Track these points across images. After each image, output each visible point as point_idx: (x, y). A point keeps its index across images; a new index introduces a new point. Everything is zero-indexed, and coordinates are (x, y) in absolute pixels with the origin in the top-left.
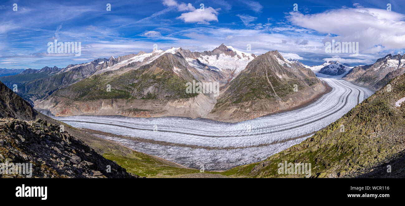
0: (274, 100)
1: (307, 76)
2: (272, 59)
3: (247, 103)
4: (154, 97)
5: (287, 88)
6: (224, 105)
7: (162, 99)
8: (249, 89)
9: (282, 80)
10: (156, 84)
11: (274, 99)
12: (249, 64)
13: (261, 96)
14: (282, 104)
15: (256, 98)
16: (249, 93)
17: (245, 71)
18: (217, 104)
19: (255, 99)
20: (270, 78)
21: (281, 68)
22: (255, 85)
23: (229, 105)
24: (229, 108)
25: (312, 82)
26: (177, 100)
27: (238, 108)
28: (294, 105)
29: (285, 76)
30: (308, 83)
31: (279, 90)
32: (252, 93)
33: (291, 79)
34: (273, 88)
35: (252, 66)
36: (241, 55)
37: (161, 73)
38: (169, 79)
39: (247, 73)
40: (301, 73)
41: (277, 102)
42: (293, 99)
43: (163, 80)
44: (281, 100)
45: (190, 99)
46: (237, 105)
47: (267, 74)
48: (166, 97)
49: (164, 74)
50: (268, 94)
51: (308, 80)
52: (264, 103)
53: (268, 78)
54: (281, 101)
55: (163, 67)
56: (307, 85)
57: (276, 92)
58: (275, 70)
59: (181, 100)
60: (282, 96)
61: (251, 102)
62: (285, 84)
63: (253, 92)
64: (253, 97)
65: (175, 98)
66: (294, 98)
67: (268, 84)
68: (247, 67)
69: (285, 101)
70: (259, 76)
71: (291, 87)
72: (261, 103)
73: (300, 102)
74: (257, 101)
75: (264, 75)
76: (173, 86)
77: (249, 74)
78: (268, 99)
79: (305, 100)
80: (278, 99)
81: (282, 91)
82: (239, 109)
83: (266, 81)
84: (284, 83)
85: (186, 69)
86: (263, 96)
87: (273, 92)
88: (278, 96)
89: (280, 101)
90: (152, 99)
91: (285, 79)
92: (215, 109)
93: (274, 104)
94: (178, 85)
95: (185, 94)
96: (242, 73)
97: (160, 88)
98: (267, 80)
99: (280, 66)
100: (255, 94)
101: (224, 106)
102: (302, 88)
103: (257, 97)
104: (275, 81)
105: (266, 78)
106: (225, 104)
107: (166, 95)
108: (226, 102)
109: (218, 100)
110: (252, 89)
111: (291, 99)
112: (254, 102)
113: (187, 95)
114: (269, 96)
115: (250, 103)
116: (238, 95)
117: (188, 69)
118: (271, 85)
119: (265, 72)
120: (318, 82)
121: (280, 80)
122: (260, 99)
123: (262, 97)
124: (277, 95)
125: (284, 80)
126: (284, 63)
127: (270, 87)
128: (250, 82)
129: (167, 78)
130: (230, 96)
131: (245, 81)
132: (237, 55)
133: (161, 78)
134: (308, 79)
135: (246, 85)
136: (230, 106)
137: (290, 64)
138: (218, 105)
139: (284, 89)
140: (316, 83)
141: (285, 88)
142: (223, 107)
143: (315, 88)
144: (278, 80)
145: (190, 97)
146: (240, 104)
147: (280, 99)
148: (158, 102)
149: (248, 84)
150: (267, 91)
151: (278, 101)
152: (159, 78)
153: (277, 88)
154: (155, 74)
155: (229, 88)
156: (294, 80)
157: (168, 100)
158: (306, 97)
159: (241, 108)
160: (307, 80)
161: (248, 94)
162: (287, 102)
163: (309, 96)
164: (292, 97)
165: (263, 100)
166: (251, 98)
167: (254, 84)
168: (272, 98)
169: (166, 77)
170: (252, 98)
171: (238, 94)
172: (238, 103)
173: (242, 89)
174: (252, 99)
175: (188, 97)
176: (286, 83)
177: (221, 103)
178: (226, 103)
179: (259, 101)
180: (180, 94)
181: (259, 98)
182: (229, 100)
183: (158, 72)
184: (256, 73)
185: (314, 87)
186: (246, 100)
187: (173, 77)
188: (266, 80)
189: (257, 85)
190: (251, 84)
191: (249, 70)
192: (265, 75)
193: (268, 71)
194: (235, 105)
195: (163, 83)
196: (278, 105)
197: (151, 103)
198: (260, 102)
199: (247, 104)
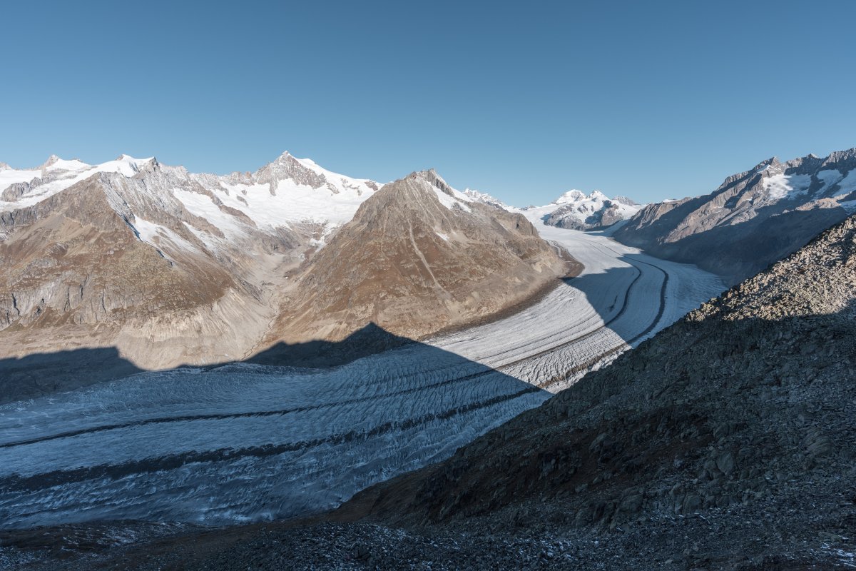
0: (431, 298)
1: (516, 232)
2: (422, 191)
3: (363, 308)
4: (67, 315)
5: (463, 267)
6: (299, 319)
7: (97, 322)
8: (367, 272)
9: (450, 245)
10: (68, 273)
11: (433, 295)
12: (363, 206)
13: (398, 289)
14: (453, 306)
15: (386, 296)
16: (366, 282)
17: (353, 224)
18: (280, 318)
19: (384, 298)
20: (419, 242)
21: (447, 216)
22: (383, 260)
23: (314, 319)
24: (315, 324)
25: (530, 250)
26: (153, 318)
27: (341, 323)
28: (485, 312)
29: (458, 235)
30: (519, 251)
31: (443, 273)
32: (375, 280)
33: (474, 242)
34: (427, 266)
35: (370, 211)
36: (339, 185)
37: (87, 238)
38: (119, 253)
39: (358, 229)
40: (499, 225)
41: (440, 302)
42: (480, 296)
43: (96, 260)
44: (450, 296)
45: (199, 309)
46: (336, 316)
47: (411, 230)
48: (115, 311)
49: (99, 239)
50: (417, 283)
51: (517, 244)
52: (407, 306)
53: (415, 241)
54: (451, 300)
55: (92, 215)
56: (515, 256)
57: (436, 276)
58: (432, 221)
59: (167, 315)
60: (453, 286)
61: (373, 305)
62: (459, 257)
63: (379, 280)
64: (377, 291)
65: (146, 313)
66: (484, 291)
67: (416, 256)
68: (356, 216)
69: (461, 301)
70: (391, 237)
71: (474, 262)
72: (399, 307)
73: (499, 302)
74: (390, 303)
75: (404, 233)
76: (137, 276)
77: (363, 233)
78: (417, 296)
79: (512, 298)
80: (442, 296)
81: (452, 275)
82: (344, 325)
83: (411, 250)
84: (456, 252)
85: (180, 224)
86: (403, 290)
87: (428, 278)
88: (443, 286)
89: (448, 301)
90: (58, 325)
91: (457, 244)
92: (275, 330)
93: (432, 309)
94: (154, 272)
95: (180, 296)
96: (344, 231)
97: (88, 284)
98: (412, 247)
99: (444, 209)
100: (383, 286)
101: (301, 321)
102: (503, 265)
103: (389, 293)
104: (434, 249)
105: (409, 241)
106: (304, 315)
107: (113, 305)
108: (305, 309)
109: (281, 307)
110: (374, 271)
111: (475, 294)
112: (381, 306)
113: (189, 301)
114: (419, 287)
115: (371, 307)
116: (337, 289)
117: (185, 223)
118: (423, 260)
119: (406, 226)
120: (546, 249)
121: (445, 246)
122: (397, 296)
123: (402, 292)
124: (439, 286)
125: (455, 246)
126: (453, 201)
127: (420, 264)
128: (367, 255)
129: (112, 253)
130: (315, 294)
131: (354, 251)
132: (328, 184)
133: (87, 252)
134: (517, 241)
135: (358, 264)
136: (318, 320)
137: (468, 204)
138: (284, 319)
139: (456, 270)
140: (539, 251)
141: (460, 265)
142: (298, 323)
143: (538, 264)
144: (441, 247)
145: (198, 304)
146: (344, 311)
147: (448, 294)
148: (82, 333)
149: (362, 259)
150: (413, 276)
151: (443, 301)
152: (82, 252)
153: (438, 266)
154: (60, 242)
155: (312, 271)
156: (481, 245)
157: (123, 321)
158: (516, 289)
159: (349, 324)
160: (514, 245)
161: (362, 284)
162: (467, 303)
163: (523, 286)
164: (476, 289)
165: (404, 299)
166: (372, 296)
167: (380, 257)
168: (426, 294)
169: (109, 250)
170: (377, 294)
171: (337, 286)
172: (340, 310)
173: (347, 272)
174: (375, 298)
175: (191, 306)
176: (460, 254)
177: (291, 313)
178: (306, 313)
179: (393, 301)
180: (162, 297)
181: (395, 294)
182: (314, 303)
183: (75, 235)
184: (382, 229)
185: (534, 263)
186: (361, 302)
187: (133, 248)
188: (409, 246)
189: (386, 261)
190: (370, 259)
191: (362, 222)
192: (407, 233)
193: (414, 225)
194: (331, 316)
195: (99, 270)
196: (442, 311)
197: (55, 339)
198: (397, 304)
199: (364, 312)
